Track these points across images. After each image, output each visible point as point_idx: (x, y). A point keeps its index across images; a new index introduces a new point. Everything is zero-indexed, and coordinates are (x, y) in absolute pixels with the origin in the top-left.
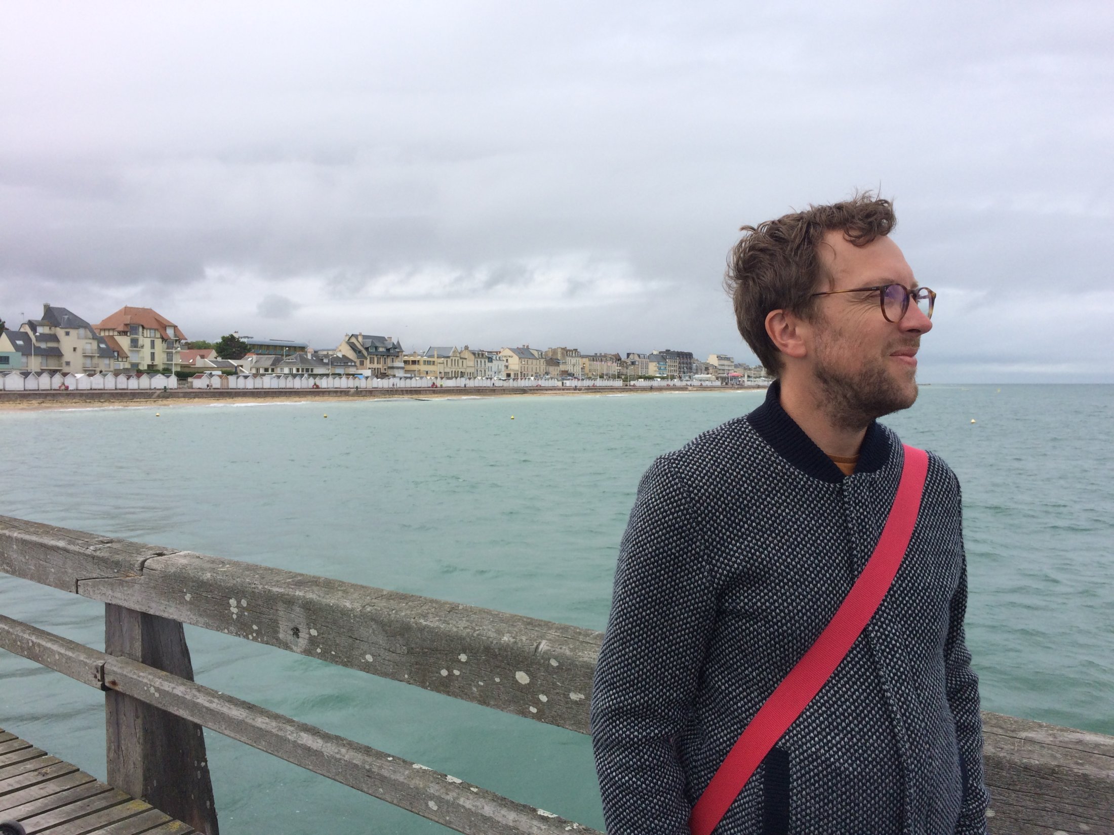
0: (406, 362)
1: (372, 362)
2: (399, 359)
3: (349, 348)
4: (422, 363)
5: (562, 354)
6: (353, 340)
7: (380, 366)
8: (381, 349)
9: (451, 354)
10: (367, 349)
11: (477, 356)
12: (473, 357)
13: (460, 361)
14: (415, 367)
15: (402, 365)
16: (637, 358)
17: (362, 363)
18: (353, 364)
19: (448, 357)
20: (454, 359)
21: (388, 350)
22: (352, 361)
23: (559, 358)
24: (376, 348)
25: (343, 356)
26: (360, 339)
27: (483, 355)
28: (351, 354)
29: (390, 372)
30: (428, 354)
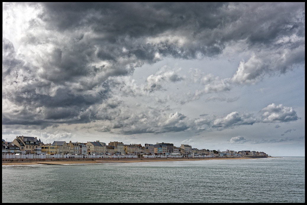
0: (42, 148)
1: (27, 147)
2: (39, 146)
3: (17, 142)
4: (49, 148)
6: (20, 139)
7: (31, 149)
8: (31, 143)
9: (63, 144)
10: (25, 142)
11: (75, 145)
12: (73, 145)
13: (67, 147)
14: (47, 150)
15: (41, 149)
16: (149, 146)
17: (23, 148)
18: (18, 148)
19: (62, 146)
20: (64, 146)
21: (35, 143)
22: (18, 147)
23: (114, 146)
24: (29, 142)
25: (15, 145)
26: (23, 138)
27: (77, 145)
28: (18, 144)
29: (35, 152)
30: (53, 145)
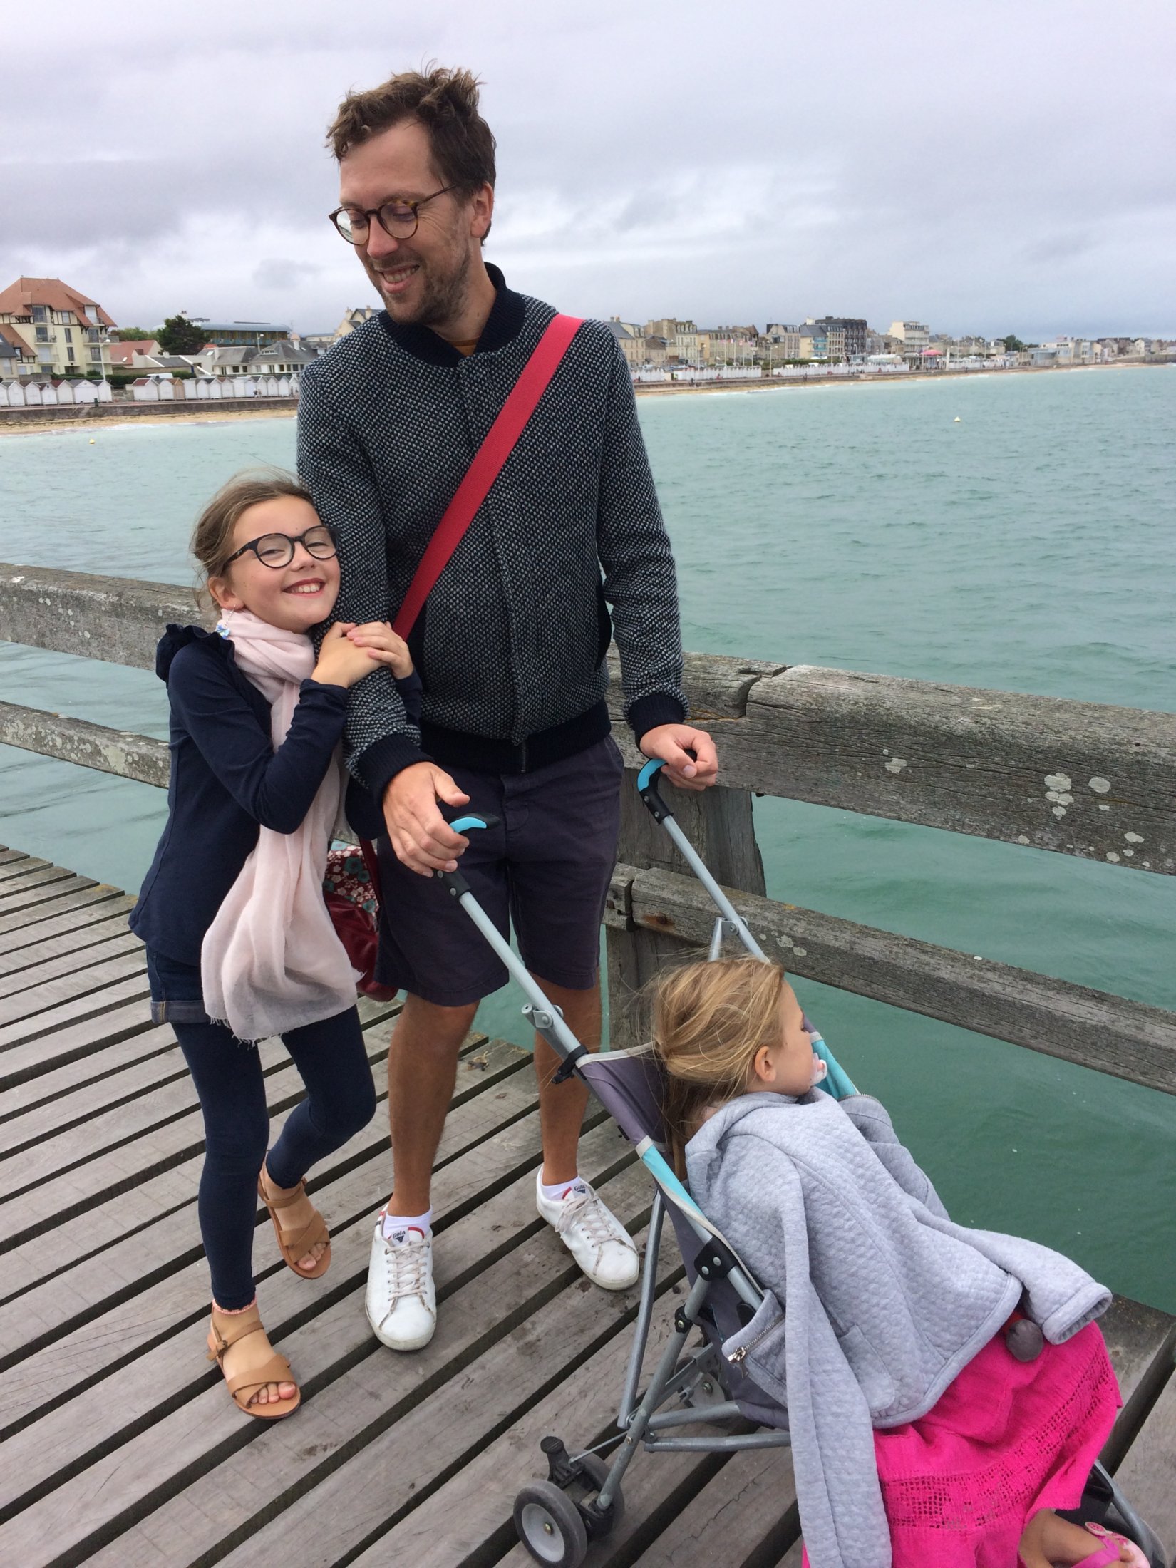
5: (670, 329)
16: (781, 332)
23: (665, 336)
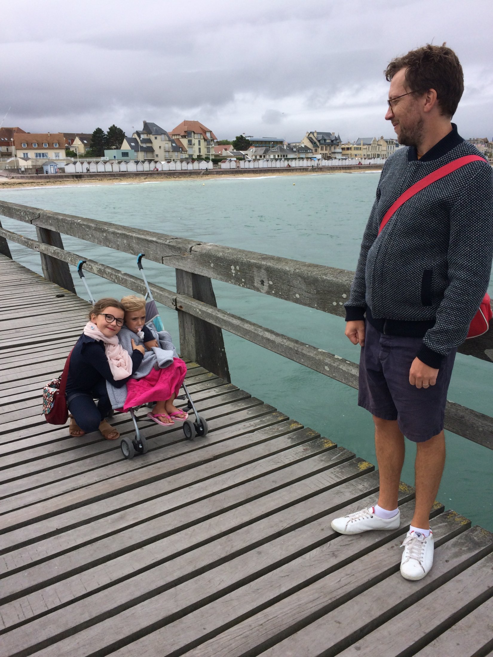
0: (343, 149)
1: (322, 149)
2: (339, 147)
3: (309, 141)
4: (353, 149)
6: (311, 136)
7: (327, 152)
8: (328, 141)
9: (371, 143)
10: (319, 141)
11: (388, 143)
12: (386, 144)
13: (378, 147)
14: (349, 152)
15: (341, 151)
17: (316, 151)
18: (311, 151)
19: (370, 145)
20: (373, 145)
21: (332, 141)
22: (310, 149)
24: (325, 140)
25: (305, 146)
26: (315, 134)
27: (392, 142)
28: (310, 145)
29: (333, 156)
30: (357, 143)
